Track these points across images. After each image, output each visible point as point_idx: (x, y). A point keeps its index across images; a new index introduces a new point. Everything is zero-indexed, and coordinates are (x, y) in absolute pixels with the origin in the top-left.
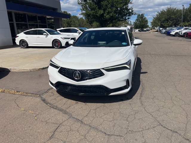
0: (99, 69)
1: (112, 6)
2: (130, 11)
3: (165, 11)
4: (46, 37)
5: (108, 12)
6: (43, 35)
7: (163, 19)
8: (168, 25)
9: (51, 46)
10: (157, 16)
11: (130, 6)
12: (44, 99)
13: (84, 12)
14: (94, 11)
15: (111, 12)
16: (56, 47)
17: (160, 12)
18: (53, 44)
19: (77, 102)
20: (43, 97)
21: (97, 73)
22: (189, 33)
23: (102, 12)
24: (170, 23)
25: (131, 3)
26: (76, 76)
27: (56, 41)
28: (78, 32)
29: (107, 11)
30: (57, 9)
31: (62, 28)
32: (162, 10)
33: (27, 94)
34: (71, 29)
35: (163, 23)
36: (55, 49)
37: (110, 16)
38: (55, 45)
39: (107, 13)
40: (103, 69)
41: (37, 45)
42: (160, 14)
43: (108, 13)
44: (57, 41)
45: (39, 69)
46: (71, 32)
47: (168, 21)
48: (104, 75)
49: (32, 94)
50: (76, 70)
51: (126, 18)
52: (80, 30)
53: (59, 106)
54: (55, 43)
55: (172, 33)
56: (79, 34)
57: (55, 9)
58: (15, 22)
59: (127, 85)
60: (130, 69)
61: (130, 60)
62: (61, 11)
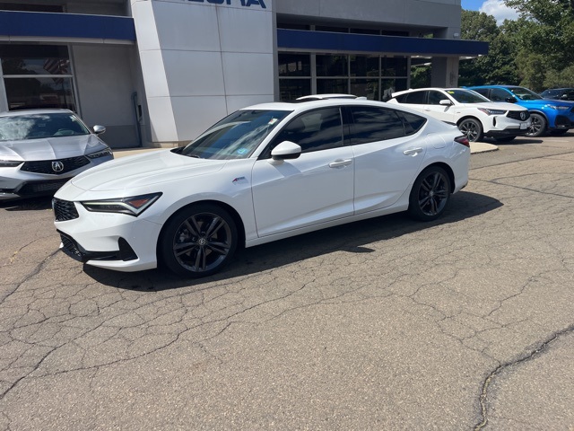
30: (446, 28)
40: (81, 202)
56: (446, 110)
57: (438, 31)
58: (314, 78)
59: (125, 251)
60: (136, 215)
61: (160, 194)
62: (456, 35)
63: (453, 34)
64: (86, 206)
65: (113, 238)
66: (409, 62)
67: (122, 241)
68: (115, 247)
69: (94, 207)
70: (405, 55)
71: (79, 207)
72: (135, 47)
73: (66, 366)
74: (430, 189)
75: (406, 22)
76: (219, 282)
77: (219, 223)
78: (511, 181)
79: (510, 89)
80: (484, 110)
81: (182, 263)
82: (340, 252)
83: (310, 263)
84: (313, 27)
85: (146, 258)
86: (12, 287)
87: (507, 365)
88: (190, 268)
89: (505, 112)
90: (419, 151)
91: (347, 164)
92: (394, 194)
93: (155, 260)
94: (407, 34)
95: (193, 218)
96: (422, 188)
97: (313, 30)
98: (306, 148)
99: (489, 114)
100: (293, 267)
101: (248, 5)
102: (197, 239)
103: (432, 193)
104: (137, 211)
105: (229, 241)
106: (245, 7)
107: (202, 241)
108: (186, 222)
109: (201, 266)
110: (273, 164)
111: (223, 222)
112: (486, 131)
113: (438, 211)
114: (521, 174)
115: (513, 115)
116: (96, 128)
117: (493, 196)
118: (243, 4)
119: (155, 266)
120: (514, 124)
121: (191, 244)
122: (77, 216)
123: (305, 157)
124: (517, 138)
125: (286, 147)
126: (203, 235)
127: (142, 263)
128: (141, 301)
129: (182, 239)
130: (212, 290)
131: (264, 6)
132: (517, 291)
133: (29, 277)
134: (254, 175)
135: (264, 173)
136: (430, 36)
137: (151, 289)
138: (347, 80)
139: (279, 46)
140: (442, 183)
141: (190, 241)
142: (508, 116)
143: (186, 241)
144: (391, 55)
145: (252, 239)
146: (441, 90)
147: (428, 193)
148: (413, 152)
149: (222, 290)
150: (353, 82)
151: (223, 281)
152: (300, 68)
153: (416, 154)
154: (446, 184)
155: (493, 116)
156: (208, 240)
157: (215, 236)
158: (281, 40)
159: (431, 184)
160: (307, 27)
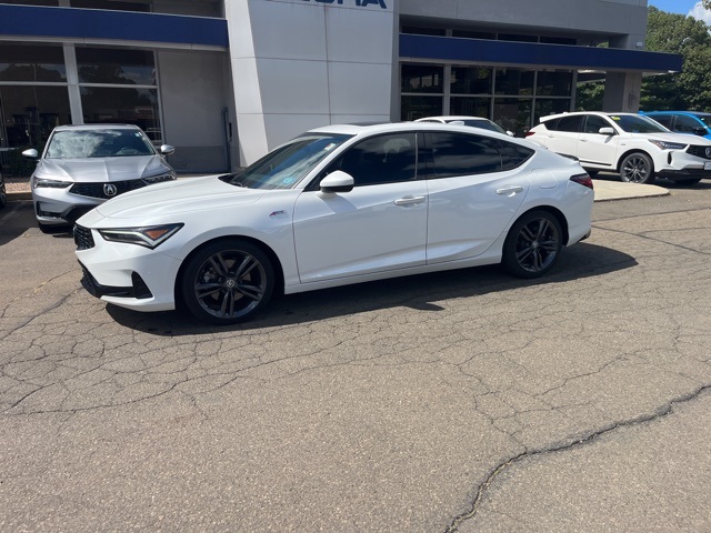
0: (89, 230)
30: (627, 35)
40: (99, 230)
52: (620, 120)
57: (615, 39)
58: (447, 95)
59: (139, 288)
60: (152, 248)
61: (181, 225)
62: (640, 44)
63: (636, 44)
64: (103, 234)
65: (126, 271)
66: (575, 78)
67: (135, 276)
68: (127, 282)
69: (112, 236)
70: (569, 68)
71: (96, 236)
72: (227, 54)
73: (44, 406)
74: (534, 239)
75: (572, 27)
76: (245, 332)
77: (251, 263)
78: (665, 236)
79: (700, 117)
80: (656, 142)
81: (204, 306)
82: (401, 308)
83: (360, 317)
84: (449, 31)
85: (162, 297)
86: (24, 320)
87: (534, 453)
88: (213, 312)
89: (684, 146)
90: (518, 191)
91: (419, 201)
92: (483, 242)
93: (173, 300)
94: (573, 41)
95: (219, 255)
96: (521, 238)
97: (449, 36)
98: (361, 180)
99: (664, 148)
100: (338, 321)
101: (364, 4)
102: (224, 280)
103: (535, 244)
104: (154, 243)
105: (263, 286)
106: (361, 7)
107: (230, 283)
108: (211, 259)
109: (227, 311)
110: (322, 198)
111: (257, 262)
112: (657, 170)
113: (543, 266)
114: (684, 227)
115: (696, 151)
116: (163, 148)
117: (631, 253)
118: (358, 3)
119: (173, 307)
120: (696, 162)
121: (215, 285)
122: (93, 245)
123: (358, 191)
124: (703, 181)
125: (338, 177)
126: (232, 276)
127: (157, 302)
128: (151, 346)
129: (207, 278)
130: (234, 340)
131: (383, 6)
132: (596, 369)
133: (46, 311)
134: (296, 209)
135: (310, 208)
136: (605, 45)
137: (169, 333)
138: (490, 99)
139: (401, 54)
140: (549, 232)
141: (216, 281)
142: (688, 152)
143: (211, 281)
144: (551, 68)
145: (292, 284)
146: (603, 115)
147: (531, 243)
148: (511, 191)
149: (245, 340)
150: (498, 102)
151: (249, 331)
152: (436, 83)
153: (514, 194)
154: (556, 233)
155: (668, 151)
156: (238, 281)
157: (248, 277)
158: (404, 47)
159: (535, 232)
160: (443, 33)
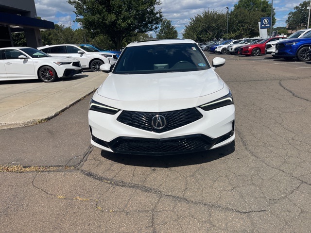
0: (195, 108)
1: (129, 8)
2: (158, 15)
3: (201, 17)
4: (25, 62)
5: (124, 17)
6: (18, 58)
7: (200, 29)
8: (207, 37)
9: (36, 77)
10: (191, 24)
11: (157, 8)
12: (90, 173)
13: (81, 17)
14: (100, 15)
15: (129, 18)
16: (46, 81)
17: (195, 19)
18: (40, 74)
19: (153, 168)
20: (83, 168)
21: (192, 115)
22: (244, 48)
23: (113, 17)
24: (210, 34)
25: (158, 3)
26: (157, 124)
27: (45, 70)
28: (78, 52)
29: (122, 16)
30: (30, 12)
31: (47, 46)
32: (197, 16)
33: (47, 168)
34: (65, 46)
35: (201, 35)
36: (43, 83)
37: (127, 23)
38: (44, 77)
39: (122, 19)
40: (199, 107)
41: (7, 77)
42: (194, 22)
43: (124, 19)
44: (48, 69)
45: (41, 120)
46: (67, 53)
47: (207, 32)
48: (203, 116)
49: (57, 166)
50: (156, 113)
51: (152, 27)
52: (83, 47)
53: (127, 180)
54: (43, 72)
55: (217, 50)
56: (81, 56)
62: (36, 17)
66: (10, 30)
69: (208, 108)
71: (200, 110)
80: (103, 55)
89: (112, 56)
146: (74, 46)
155: (108, 58)
